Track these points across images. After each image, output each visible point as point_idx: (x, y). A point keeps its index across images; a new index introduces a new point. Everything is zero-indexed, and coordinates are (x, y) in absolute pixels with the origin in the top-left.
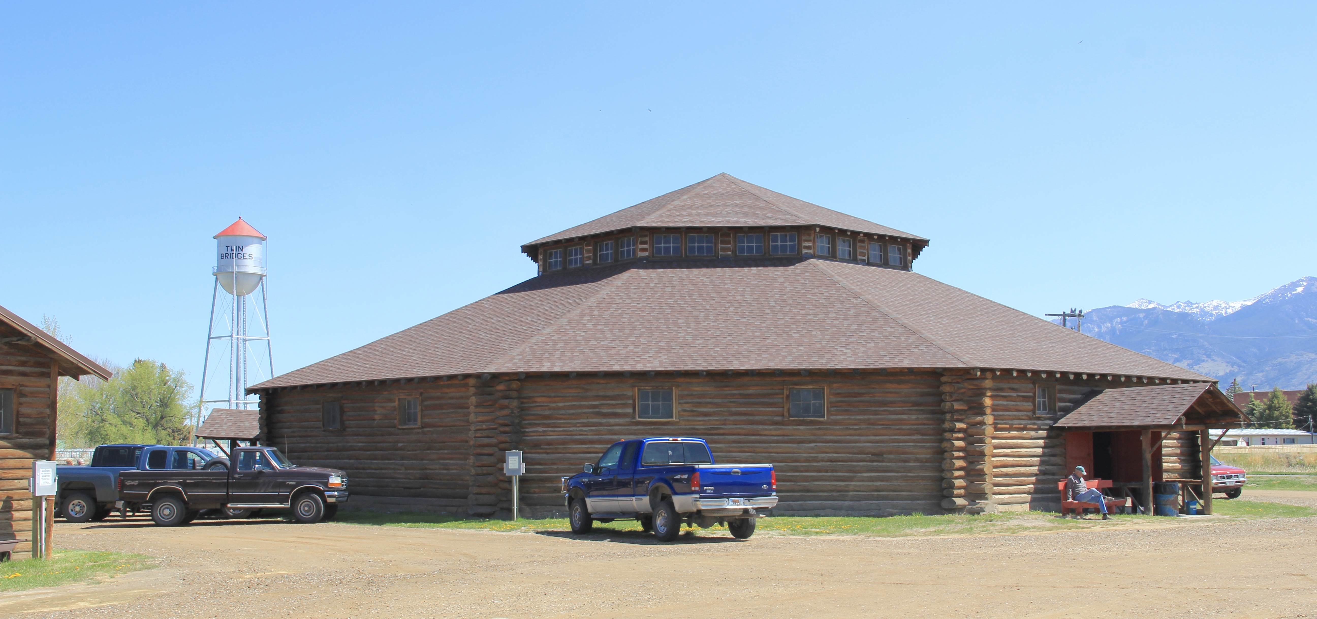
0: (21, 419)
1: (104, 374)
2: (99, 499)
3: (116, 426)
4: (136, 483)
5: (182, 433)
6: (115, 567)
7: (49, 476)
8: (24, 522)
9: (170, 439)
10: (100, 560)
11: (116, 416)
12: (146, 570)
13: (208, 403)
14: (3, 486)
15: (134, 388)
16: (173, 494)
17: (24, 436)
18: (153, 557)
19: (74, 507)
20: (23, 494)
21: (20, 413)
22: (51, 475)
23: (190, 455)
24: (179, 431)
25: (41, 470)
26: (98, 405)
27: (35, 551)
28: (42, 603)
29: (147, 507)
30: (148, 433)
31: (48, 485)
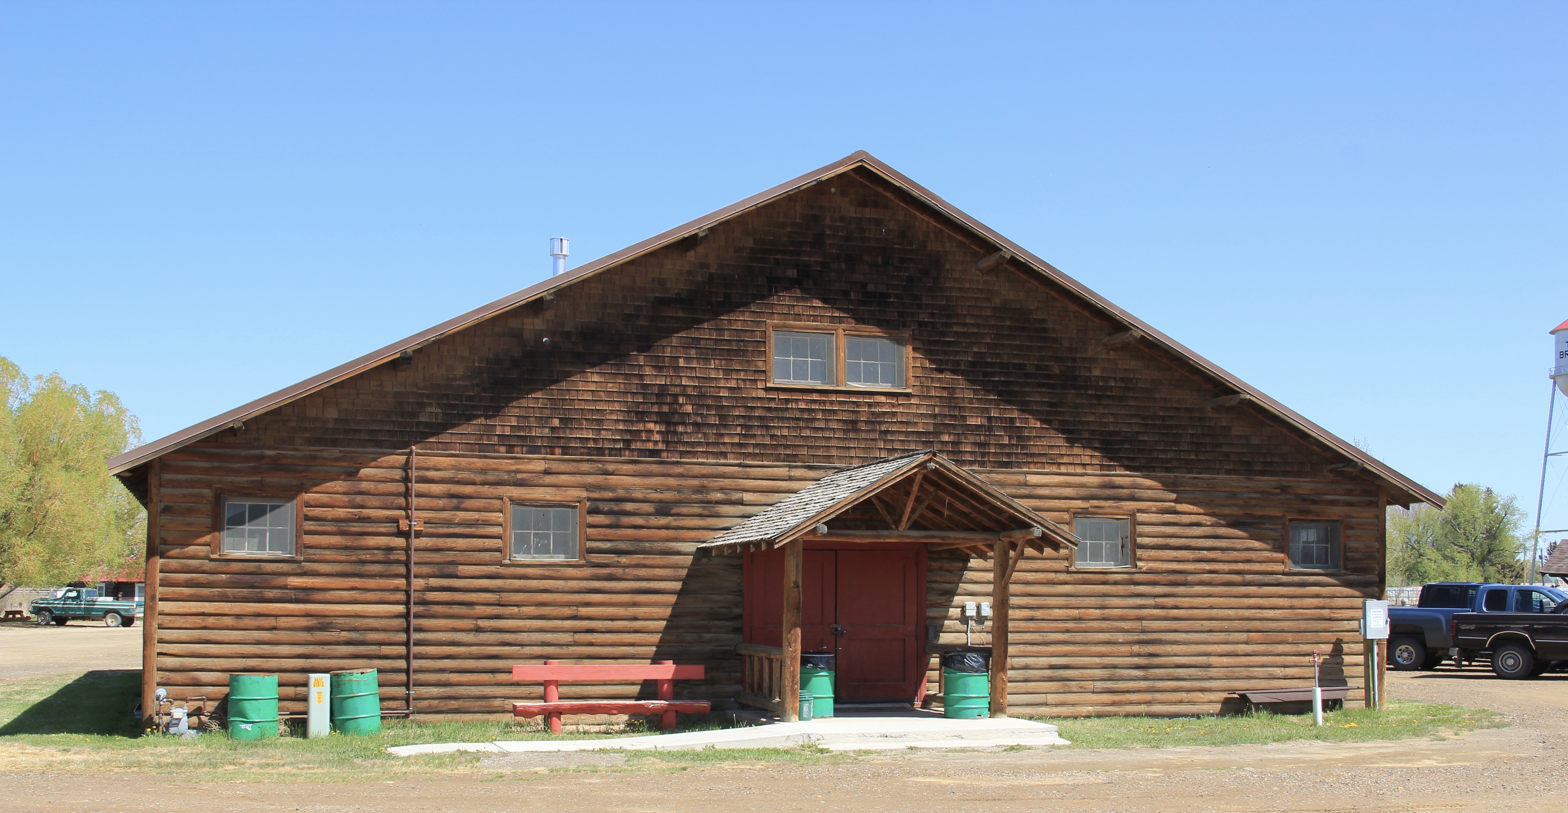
0: (1349, 554)
1: (1437, 501)
2: (1429, 645)
3: (1435, 562)
4: (1472, 627)
5: (1514, 569)
6: (1457, 723)
7: (1380, 617)
8: (1355, 668)
9: (1500, 577)
10: (1439, 714)
11: (1435, 550)
12: (1495, 728)
13: (1547, 534)
14: (1332, 627)
15: (1456, 517)
16: (1518, 642)
17: (1352, 572)
18: (1501, 714)
19: (1402, 653)
20: (1354, 636)
21: (1347, 547)
22: (1382, 616)
23: (1535, 595)
24: (1510, 566)
25: (1372, 610)
26: (1415, 537)
27: (1368, 700)
28: (1385, 757)
29: (1487, 656)
30: (1473, 570)
31: (1379, 627)
